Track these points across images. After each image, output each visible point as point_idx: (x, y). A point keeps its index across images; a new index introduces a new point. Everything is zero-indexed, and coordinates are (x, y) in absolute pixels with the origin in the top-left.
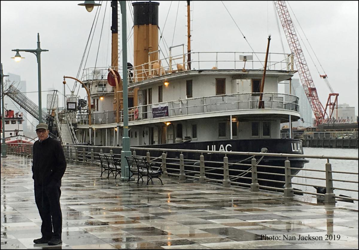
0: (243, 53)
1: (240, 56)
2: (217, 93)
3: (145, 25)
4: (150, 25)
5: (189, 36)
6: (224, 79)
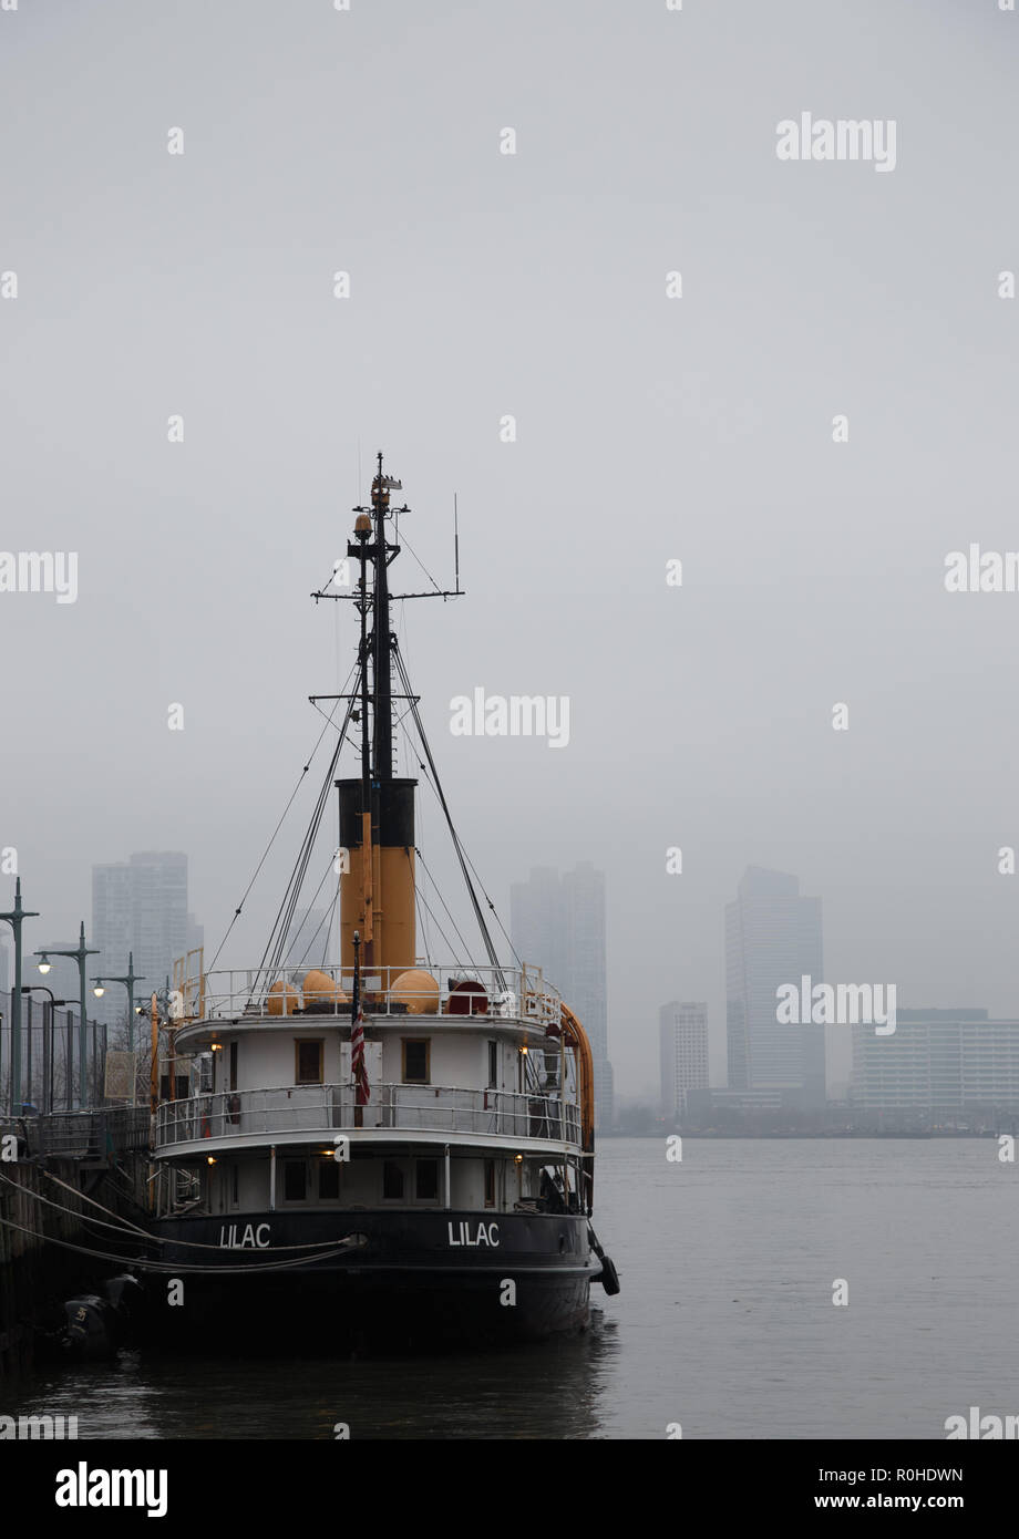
2: (301, 1080)
6: (319, 1039)
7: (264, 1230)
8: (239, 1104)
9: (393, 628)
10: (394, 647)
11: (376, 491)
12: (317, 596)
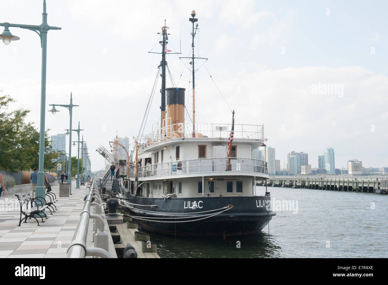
0: (220, 124)
1: (217, 127)
2: (200, 157)
3: (174, 104)
4: (177, 104)
5: (194, 112)
6: (205, 145)
7: (200, 203)
8: (181, 164)
9: (166, 60)
10: (166, 64)
11: (163, 29)
12: (149, 52)
